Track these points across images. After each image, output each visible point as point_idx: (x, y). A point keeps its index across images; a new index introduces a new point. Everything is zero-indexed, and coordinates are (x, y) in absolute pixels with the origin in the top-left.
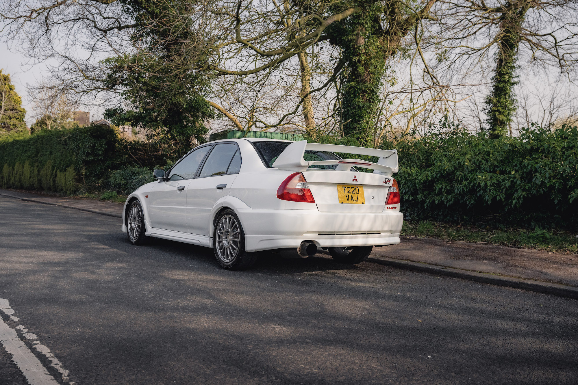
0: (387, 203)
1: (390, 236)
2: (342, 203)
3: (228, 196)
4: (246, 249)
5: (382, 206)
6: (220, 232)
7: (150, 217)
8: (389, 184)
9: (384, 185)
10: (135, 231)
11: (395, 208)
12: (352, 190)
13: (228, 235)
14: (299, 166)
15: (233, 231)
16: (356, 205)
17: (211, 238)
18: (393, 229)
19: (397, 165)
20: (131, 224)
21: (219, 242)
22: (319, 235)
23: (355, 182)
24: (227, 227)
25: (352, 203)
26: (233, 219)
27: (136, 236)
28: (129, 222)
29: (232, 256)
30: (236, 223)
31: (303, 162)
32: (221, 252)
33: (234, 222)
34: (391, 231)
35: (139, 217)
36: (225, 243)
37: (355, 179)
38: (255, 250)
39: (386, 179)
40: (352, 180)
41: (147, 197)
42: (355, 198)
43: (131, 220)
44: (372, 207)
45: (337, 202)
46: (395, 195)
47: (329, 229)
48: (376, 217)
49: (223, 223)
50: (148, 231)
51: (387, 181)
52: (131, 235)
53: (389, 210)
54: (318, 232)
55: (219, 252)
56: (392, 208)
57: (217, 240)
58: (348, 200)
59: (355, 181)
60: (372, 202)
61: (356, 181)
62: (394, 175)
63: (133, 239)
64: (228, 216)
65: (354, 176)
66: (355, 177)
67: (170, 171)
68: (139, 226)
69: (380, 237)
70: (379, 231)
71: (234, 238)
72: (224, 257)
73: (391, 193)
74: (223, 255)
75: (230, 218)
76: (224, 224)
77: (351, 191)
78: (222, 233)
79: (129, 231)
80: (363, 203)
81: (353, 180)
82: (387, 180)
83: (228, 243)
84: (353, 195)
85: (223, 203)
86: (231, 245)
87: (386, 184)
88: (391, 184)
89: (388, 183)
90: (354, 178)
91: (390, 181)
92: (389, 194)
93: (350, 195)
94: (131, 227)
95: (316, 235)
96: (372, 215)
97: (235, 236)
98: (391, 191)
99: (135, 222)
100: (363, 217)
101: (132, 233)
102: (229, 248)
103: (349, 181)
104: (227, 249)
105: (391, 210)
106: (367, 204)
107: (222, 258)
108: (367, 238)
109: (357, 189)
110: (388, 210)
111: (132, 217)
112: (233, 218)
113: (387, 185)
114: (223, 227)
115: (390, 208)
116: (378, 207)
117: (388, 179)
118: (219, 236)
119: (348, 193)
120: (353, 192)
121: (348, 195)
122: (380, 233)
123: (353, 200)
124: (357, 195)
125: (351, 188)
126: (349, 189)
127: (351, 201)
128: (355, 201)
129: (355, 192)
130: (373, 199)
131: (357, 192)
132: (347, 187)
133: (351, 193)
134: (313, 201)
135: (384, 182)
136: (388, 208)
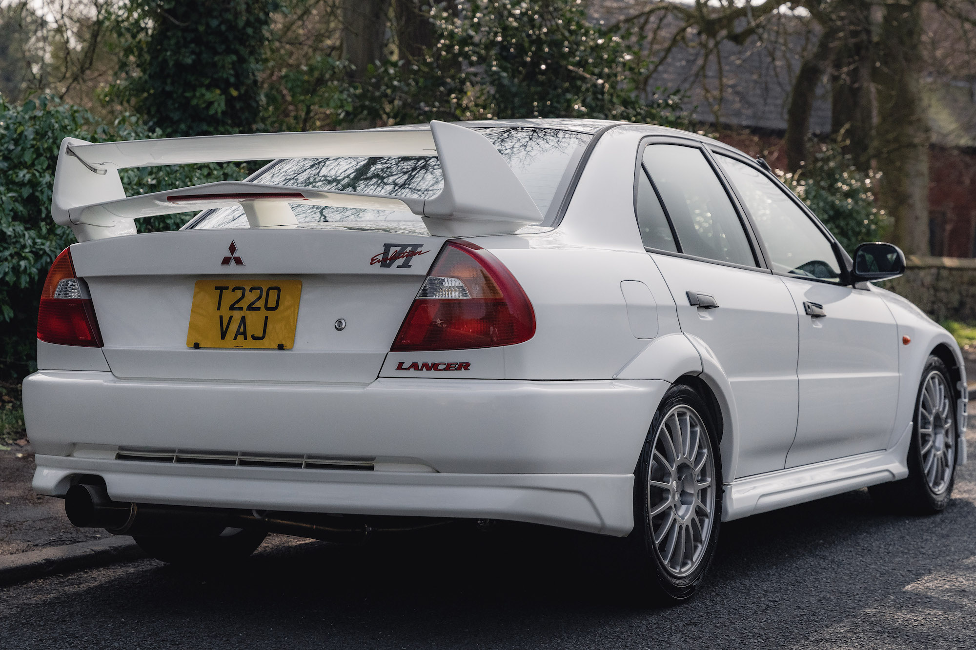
2: (197, 346)
8: (406, 265)
12: (251, 297)
16: (250, 355)
22: (120, 457)
25: (237, 348)
39: (387, 247)
40: (220, 259)
42: (255, 327)
51: (396, 254)
53: (411, 373)
54: (121, 448)
56: (426, 366)
58: (223, 336)
59: (233, 262)
61: (238, 261)
65: (229, 245)
66: (232, 248)
70: (372, 459)
77: (244, 304)
80: (281, 347)
81: (226, 261)
82: (393, 250)
84: (248, 314)
87: (385, 265)
89: (400, 261)
93: (237, 317)
95: (109, 459)
105: (425, 373)
106: (300, 348)
110: (401, 372)
117: (404, 246)
119: (232, 308)
120: (253, 303)
121: (231, 317)
122: (371, 468)
123: (244, 334)
124: (266, 318)
125: (251, 290)
126: (239, 293)
127: (235, 338)
128: (254, 338)
129: (260, 304)
130: (339, 329)
131: (272, 303)
132: (233, 291)
133: (245, 308)
134: (97, 341)
135: (372, 260)
136: (402, 364)
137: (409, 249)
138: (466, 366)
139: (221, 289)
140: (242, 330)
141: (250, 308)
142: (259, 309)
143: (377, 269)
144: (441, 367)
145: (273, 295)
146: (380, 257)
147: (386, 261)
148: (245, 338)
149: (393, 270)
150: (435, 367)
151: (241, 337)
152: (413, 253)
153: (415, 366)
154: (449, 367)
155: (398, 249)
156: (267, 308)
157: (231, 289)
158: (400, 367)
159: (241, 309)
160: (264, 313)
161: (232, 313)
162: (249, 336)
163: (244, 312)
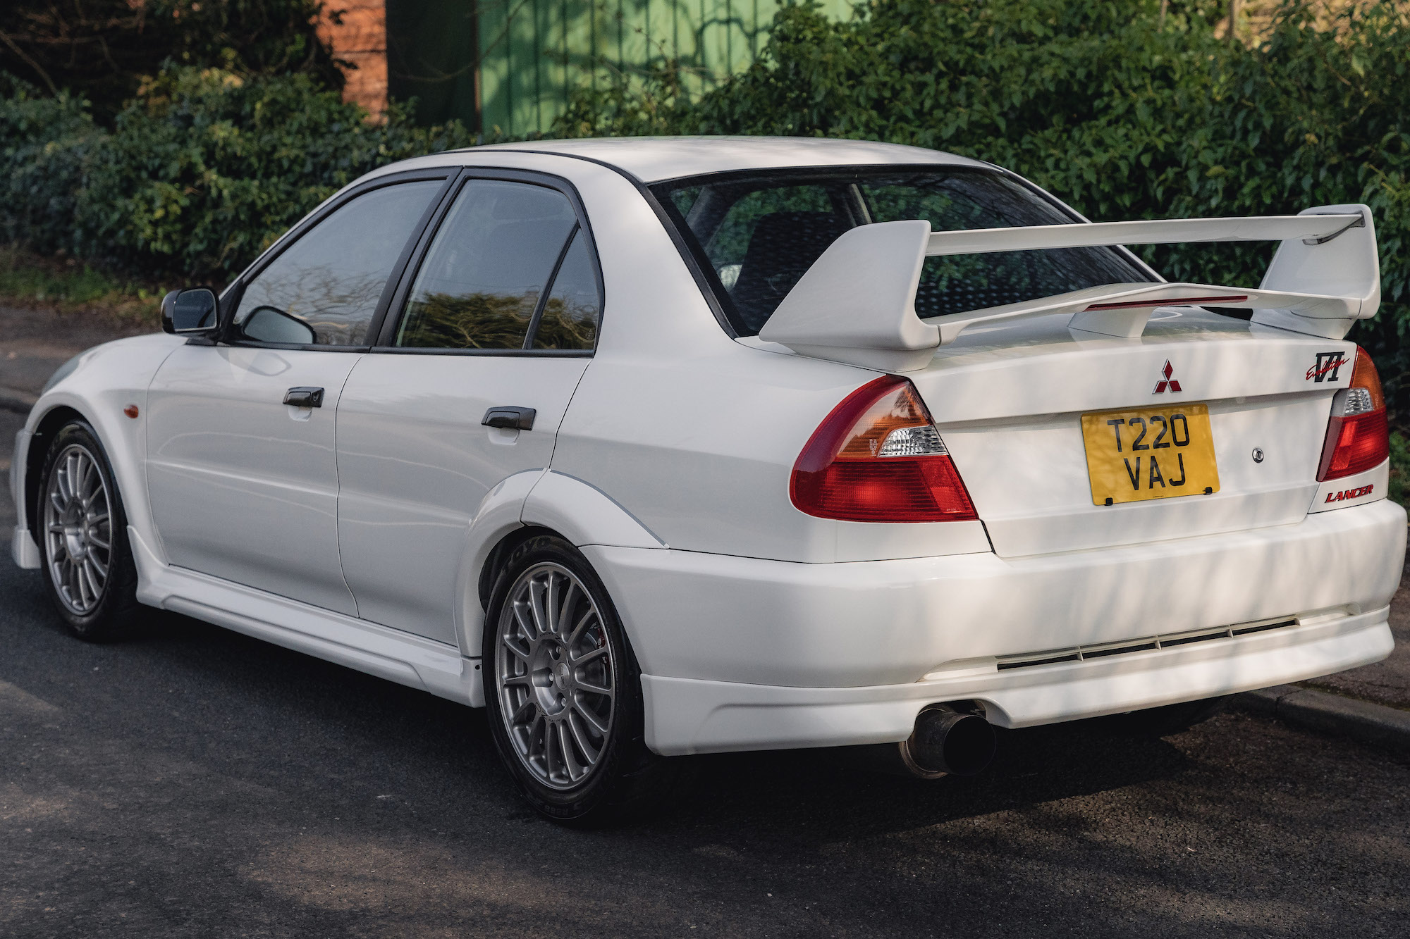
0: (1327, 473)
1: (1344, 630)
2: (1109, 502)
3: (548, 475)
4: (648, 740)
5: (1305, 490)
6: (514, 639)
7: (155, 516)
8: (1334, 378)
9: (1312, 385)
10: (85, 576)
11: (1368, 490)
12: (1154, 432)
13: (557, 656)
14: (896, 348)
15: (581, 643)
16: (1175, 503)
17: (473, 663)
18: (1360, 595)
19: (1370, 280)
20: (58, 534)
21: (513, 687)
22: (1000, 667)
23: (1168, 397)
24: (549, 620)
25: (1156, 498)
26: (577, 587)
27: (91, 598)
28: (50, 524)
29: (580, 760)
30: (595, 608)
31: (914, 330)
32: (523, 733)
33: (581, 604)
34: (1349, 609)
35: (99, 505)
36: (543, 694)
37: (1169, 383)
38: (696, 748)
39: (1319, 356)
40: (1154, 386)
41: (132, 413)
42: (1170, 470)
43: (57, 515)
44: (1252, 502)
45: (1084, 504)
46: (1363, 423)
47: (1051, 641)
48: (1273, 554)
49: (525, 598)
50: (149, 582)
51: (1326, 365)
52: (63, 591)
53: (1338, 504)
54: (1001, 656)
55: (515, 734)
56: (1350, 495)
57: (502, 675)
58: (1136, 485)
60: (1259, 481)
61: (1176, 387)
62: (1359, 331)
63: (78, 607)
64: (552, 567)
65: (1162, 366)
66: (1168, 370)
67: (242, 288)
68: (101, 553)
69: (1295, 642)
70: (1292, 616)
71: (585, 679)
72: (539, 761)
73: (1346, 420)
74: (537, 749)
75: (563, 584)
76: (533, 603)
77: (1150, 439)
78: (524, 644)
79: (55, 570)
80: (1209, 491)
81: (1161, 388)
82: (1325, 359)
83: (560, 696)
84: (1160, 453)
85: (523, 505)
86: (574, 711)
87: (1318, 379)
88: (1345, 376)
89: (1329, 374)
90: (1163, 378)
91: (1339, 362)
92: (1336, 426)
93: (1146, 457)
94: (62, 555)
95: (991, 673)
96: (1255, 543)
97: (593, 670)
98: (1346, 410)
99: (78, 524)
100: (1216, 559)
101: (70, 580)
102: (565, 723)
103: (1142, 394)
104: (554, 726)
105: (1346, 502)
106: (1228, 490)
107: (532, 764)
108: (1234, 652)
109: (1179, 424)
110: (1331, 505)
111: (60, 500)
112: (576, 580)
113: (1325, 385)
114: (530, 612)
115: (1340, 497)
116: (1284, 500)
117: (1331, 355)
118: (511, 656)
119: (1136, 447)
120: (1159, 438)
121: (1138, 459)
122: (1293, 623)
123: (1159, 478)
124: (1180, 456)
125: (1153, 421)
126: (1139, 428)
127: (1151, 486)
128: (1172, 483)
129: (1167, 438)
130: (1258, 461)
131: (1181, 437)
132: (1131, 423)
133: (1151, 446)
134: (969, 513)
135: (1308, 374)
136: (1330, 495)
137: (1334, 358)
138: (1370, 489)
139: (1117, 423)
140: (1156, 474)
141: (1157, 446)
142: (1167, 445)
144: (1357, 493)
146: (1314, 370)
147: (1319, 375)
148: (1163, 485)
150: (1352, 493)
151: (1157, 484)
154: (1361, 492)
155: (1328, 358)
156: (1178, 444)
157: (1127, 422)
159: (1147, 447)
160: (1175, 450)
161: (1138, 453)
162: (1167, 482)
163: (1152, 451)
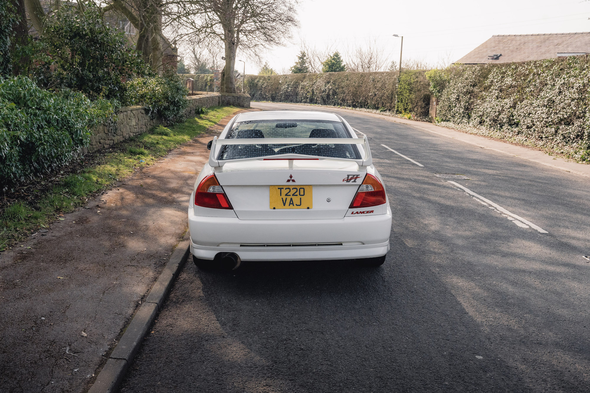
0: (351, 206)
2: (274, 208)
5: (345, 210)
8: (355, 181)
12: (293, 191)
16: (297, 210)
22: (241, 246)
23: (292, 183)
25: (290, 208)
34: (362, 242)
39: (348, 176)
40: (285, 180)
42: (296, 202)
45: (266, 208)
53: (357, 215)
56: (361, 212)
58: (284, 205)
59: (291, 181)
61: (293, 181)
65: (290, 175)
66: (291, 177)
77: (291, 193)
80: (308, 208)
81: (288, 181)
84: (294, 198)
88: (359, 182)
89: (353, 180)
90: (289, 179)
92: (359, 195)
93: (289, 198)
95: (238, 247)
106: (315, 208)
110: (354, 215)
116: (337, 212)
117: (354, 175)
119: (286, 195)
120: (294, 193)
121: (286, 198)
122: (342, 244)
123: (293, 204)
124: (301, 198)
125: (293, 189)
126: (288, 190)
127: (289, 205)
128: (297, 205)
129: (298, 193)
130: (329, 201)
131: (302, 193)
132: (286, 189)
133: (291, 195)
134: (230, 207)
135: (343, 180)
136: (353, 212)
137: (355, 176)
138: (372, 212)
139: (281, 189)
140: (291, 203)
141: (293, 195)
142: (297, 195)
143: (345, 183)
144: (365, 212)
145: (302, 190)
146: (346, 179)
147: (348, 180)
148: (293, 205)
149: (351, 183)
150: (363, 212)
151: (291, 205)
152: (357, 178)
153: (357, 213)
154: (368, 212)
155: (352, 176)
156: (300, 195)
157: (284, 189)
158: (352, 213)
159: (290, 195)
160: (299, 197)
161: (287, 197)
162: (295, 204)
163: (291, 197)
